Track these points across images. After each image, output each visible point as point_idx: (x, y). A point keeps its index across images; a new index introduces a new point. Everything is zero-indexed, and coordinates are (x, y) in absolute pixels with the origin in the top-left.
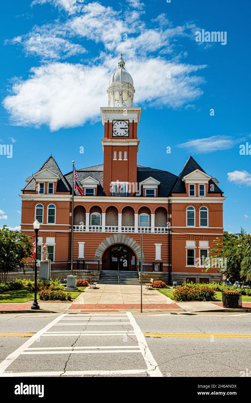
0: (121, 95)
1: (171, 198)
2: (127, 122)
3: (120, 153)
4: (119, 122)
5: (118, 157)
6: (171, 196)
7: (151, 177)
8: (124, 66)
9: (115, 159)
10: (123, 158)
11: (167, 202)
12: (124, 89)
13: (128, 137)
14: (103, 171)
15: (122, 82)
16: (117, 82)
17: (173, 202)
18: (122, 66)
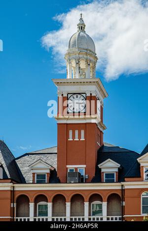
0: (78, 63)
1: (123, 183)
2: (84, 95)
3: (77, 132)
4: (75, 96)
5: (74, 137)
6: (124, 181)
7: (109, 159)
8: (84, 28)
9: (71, 139)
10: (80, 137)
11: (120, 188)
12: (81, 56)
14: (56, 153)
15: (79, 48)
16: (74, 48)
17: (126, 187)
18: (82, 29)
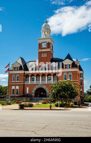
0: (45, 33)
2: (46, 42)
3: (44, 54)
7: (54, 62)
9: (42, 56)
13: (47, 48)
15: (45, 28)
18: (46, 22)
